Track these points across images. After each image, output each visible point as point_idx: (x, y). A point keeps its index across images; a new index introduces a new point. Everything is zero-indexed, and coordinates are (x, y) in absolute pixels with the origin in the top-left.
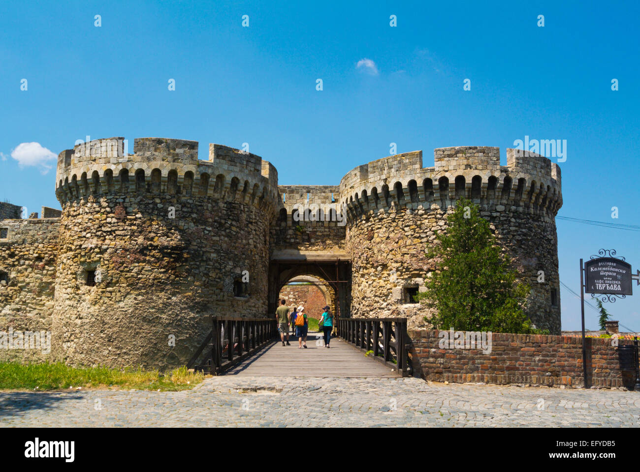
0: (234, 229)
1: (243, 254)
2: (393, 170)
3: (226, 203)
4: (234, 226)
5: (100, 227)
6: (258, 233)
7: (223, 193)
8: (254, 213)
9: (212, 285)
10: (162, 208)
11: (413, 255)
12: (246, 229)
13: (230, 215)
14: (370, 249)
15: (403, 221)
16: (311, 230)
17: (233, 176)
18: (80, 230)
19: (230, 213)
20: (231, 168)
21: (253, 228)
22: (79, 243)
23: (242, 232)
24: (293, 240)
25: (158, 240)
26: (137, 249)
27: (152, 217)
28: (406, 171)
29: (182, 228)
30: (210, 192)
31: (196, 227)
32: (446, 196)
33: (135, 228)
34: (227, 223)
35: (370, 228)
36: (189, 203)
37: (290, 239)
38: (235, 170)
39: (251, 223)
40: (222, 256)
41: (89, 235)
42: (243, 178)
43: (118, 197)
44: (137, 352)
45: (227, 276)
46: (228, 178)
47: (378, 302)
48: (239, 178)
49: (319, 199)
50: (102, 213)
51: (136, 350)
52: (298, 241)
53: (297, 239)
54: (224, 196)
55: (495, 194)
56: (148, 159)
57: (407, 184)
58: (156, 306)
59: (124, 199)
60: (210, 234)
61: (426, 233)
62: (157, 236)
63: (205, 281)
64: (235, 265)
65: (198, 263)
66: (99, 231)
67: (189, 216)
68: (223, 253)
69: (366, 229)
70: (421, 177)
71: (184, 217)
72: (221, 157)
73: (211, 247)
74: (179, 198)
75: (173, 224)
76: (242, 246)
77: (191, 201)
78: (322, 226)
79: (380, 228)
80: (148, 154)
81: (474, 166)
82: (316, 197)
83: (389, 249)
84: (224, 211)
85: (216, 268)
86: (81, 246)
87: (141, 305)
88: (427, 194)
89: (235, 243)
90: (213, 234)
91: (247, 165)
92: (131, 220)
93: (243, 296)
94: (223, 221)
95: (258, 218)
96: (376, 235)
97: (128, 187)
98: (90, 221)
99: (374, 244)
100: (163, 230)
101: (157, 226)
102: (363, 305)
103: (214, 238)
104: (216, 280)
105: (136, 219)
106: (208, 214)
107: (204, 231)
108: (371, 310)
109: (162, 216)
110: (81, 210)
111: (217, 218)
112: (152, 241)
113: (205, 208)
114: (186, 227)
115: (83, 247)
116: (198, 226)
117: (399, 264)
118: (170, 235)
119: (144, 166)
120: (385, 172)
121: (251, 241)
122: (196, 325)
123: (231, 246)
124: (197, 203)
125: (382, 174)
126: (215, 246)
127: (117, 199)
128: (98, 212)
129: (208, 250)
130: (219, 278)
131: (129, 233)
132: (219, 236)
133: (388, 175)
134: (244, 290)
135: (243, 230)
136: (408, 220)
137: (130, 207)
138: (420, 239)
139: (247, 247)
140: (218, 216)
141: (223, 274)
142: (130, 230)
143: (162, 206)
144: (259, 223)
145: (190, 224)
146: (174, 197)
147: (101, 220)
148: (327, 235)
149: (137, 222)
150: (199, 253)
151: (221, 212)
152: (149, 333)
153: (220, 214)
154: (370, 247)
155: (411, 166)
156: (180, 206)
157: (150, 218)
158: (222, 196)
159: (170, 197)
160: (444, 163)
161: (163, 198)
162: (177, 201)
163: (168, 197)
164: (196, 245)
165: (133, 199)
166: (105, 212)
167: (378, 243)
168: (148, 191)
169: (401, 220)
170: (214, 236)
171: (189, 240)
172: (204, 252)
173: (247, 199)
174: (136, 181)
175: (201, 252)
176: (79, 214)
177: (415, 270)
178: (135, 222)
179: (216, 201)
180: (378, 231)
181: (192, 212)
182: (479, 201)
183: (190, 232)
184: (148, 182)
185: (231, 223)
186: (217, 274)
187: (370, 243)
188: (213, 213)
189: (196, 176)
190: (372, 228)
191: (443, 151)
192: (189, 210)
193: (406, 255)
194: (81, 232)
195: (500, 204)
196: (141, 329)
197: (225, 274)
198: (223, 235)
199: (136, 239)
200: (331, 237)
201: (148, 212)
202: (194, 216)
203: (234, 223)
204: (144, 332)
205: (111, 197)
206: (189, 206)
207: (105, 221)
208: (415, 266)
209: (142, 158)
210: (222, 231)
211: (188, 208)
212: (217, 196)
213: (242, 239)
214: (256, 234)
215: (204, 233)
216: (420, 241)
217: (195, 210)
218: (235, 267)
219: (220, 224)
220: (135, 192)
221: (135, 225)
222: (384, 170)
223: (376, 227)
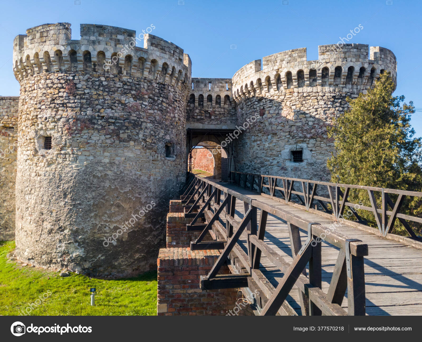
0: (164, 104)
1: (172, 125)
2: (284, 62)
3: (158, 84)
4: (164, 102)
5: (53, 100)
6: (181, 109)
7: (156, 74)
8: (178, 93)
9: (149, 149)
10: (107, 85)
11: (298, 127)
12: (173, 105)
13: (162, 94)
14: (262, 123)
15: (290, 101)
16: (211, 110)
17: (164, 62)
18: (36, 103)
19: (161, 92)
20: (163, 55)
21: (177, 105)
22: (35, 114)
23: (170, 108)
24: (199, 117)
25: (104, 111)
26: (86, 119)
27: (98, 92)
28: (296, 63)
29: (123, 102)
30: (146, 73)
31: (135, 102)
32: (326, 82)
33: (85, 101)
34: (159, 99)
35: (262, 108)
36: (129, 82)
37: (197, 116)
38: (166, 57)
39: (176, 101)
40: (156, 126)
41: (43, 107)
42: (171, 64)
43: (68, 75)
44: (89, 203)
45: (160, 141)
46: (160, 63)
47: (269, 161)
48: (169, 64)
49: (218, 87)
50: (54, 88)
51: (88, 202)
52: (202, 117)
53: (202, 116)
54: (157, 77)
55: (362, 82)
56: (94, 42)
57: (296, 73)
58: (104, 166)
59: (74, 77)
60: (146, 108)
61: (310, 110)
62: (103, 108)
63: (143, 145)
64: (165, 133)
65: (137, 131)
66: (53, 103)
67: (130, 92)
68: (157, 123)
69: (258, 108)
70: (307, 67)
71: (125, 93)
72: (154, 45)
73: (147, 118)
74: (121, 77)
75: (116, 99)
76: (170, 118)
77: (131, 81)
78: (219, 107)
79: (271, 107)
80: (93, 38)
81: (349, 59)
82: (216, 87)
83: (278, 122)
84: (157, 90)
85: (152, 135)
86: (37, 116)
87: (91, 165)
88: (311, 80)
89: (165, 116)
90: (148, 108)
91: (173, 54)
92: (80, 95)
93: (171, 157)
94: (156, 98)
95: (180, 98)
96: (267, 112)
97: (76, 67)
98: (44, 95)
99: (265, 119)
100: (108, 104)
101: (103, 100)
102: (255, 163)
103: (150, 111)
104: (152, 144)
105: (84, 94)
106: (145, 92)
107: (141, 105)
108: (262, 167)
109: (107, 92)
110: (35, 86)
111: (151, 95)
112: (99, 112)
113: (142, 86)
114: (126, 102)
115: (39, 116)
116: (136, 101)
117: (288, 133)
118: (114, 108)
119: (90, 49)
120: (278, 64)
121: (176, 115)
122: (137, 180)
123: (163, 118)
124: (135, 82)
125: (275, 66)
126: (150, 118)
127: (67, 76)
128: (50, 88)
129: (145, 121)
130: (154, 143)
131: (79, 106)
132: (154, 110)
133: (280, 66)
134: (172, 152)
135: (171, 106)
136: (294, 101)
137: (79, 83)
138: (305, 115)
139: (174, 119)
140: (152, 93)
141: (157, 140)
142: (80, 103)
143: (107, 83)
144: (181, 102)
145: (130, 99)
146: (117, 76)
147: (54, 94)
148: (223, 113)
149: (86, 96)
150: (138, 123)
151: (154, 91)
152: (99, 188)
153: (154, 92)
154: (262, 121)
155: (300, 59)
156: (122, 84)
157: (97, 93)
158: (155, 78)
159: (113, 76)
160: (326, 56)
161: (107, 77)
162: (120, 80)
163: (111, 76)
164: (136, 117)
165: (81, 77)
166: (57, 87)
167: (270, 118)
168: (94, 70)
169: (289, 100)
170: (150, 109)
171: (130, 112)
172: (142, 122)
173: (174, 81)
174: (83, 60)
175: (140, 122)
176: (34, 90)
177: (300, 137)
178: (84, 97)
179: (150, 82)
180: (269, 109)
181: (131, 89)
182: (350, 86)
183: (130, 105)
184: (94, 62)
185: (162, 100)
186: (152, 140)
187: (262, 118)
188: (148, 91)
189: (135, 59)
190: (264, 107)
191: (326, 47)
192: (129, 87)
193: (293, 127)
194: (36, 104)
195: (366, 89)
196: (91, 184)
197: (159, 140)
198: (156, 109)
199: (85, 110)
200: (225, 115)
201: (95, 88)
202: (133, 92)
203: (164, 100)
204: (94, 187)
205: (62, 75)
206: (129, 84)
207: (57, 95)
208: (300, 135)
209: (88, 41)
210: (156, 105)
211: (128, 85)
212: (151, 77)
213: (170, 113)
214: (180, 110)
215: (142, 107)
216: (304, 116)
217: (134, 88)
218: (166, 135)
219: (154, 100)
220: (83, 71)
221: (84, 99)
222: (277, 62)
223: (267, 106)
